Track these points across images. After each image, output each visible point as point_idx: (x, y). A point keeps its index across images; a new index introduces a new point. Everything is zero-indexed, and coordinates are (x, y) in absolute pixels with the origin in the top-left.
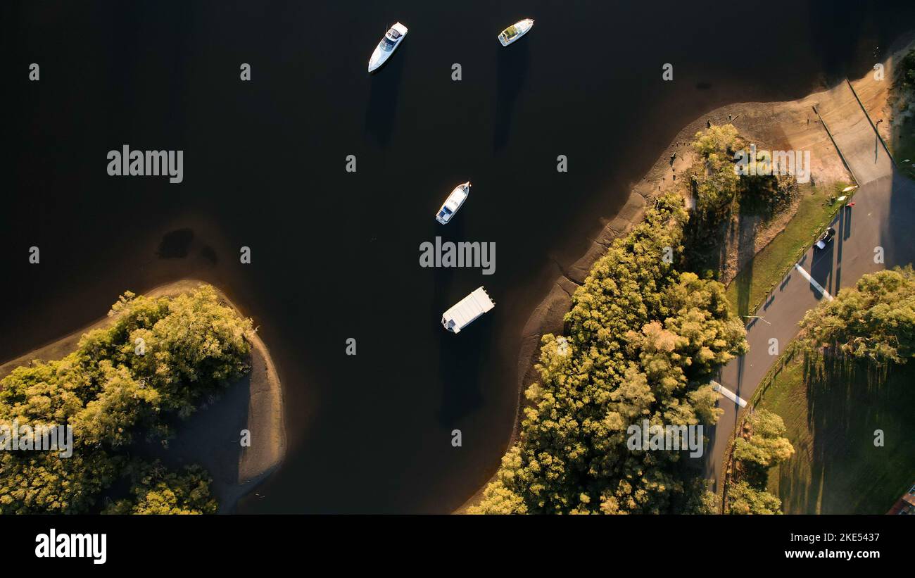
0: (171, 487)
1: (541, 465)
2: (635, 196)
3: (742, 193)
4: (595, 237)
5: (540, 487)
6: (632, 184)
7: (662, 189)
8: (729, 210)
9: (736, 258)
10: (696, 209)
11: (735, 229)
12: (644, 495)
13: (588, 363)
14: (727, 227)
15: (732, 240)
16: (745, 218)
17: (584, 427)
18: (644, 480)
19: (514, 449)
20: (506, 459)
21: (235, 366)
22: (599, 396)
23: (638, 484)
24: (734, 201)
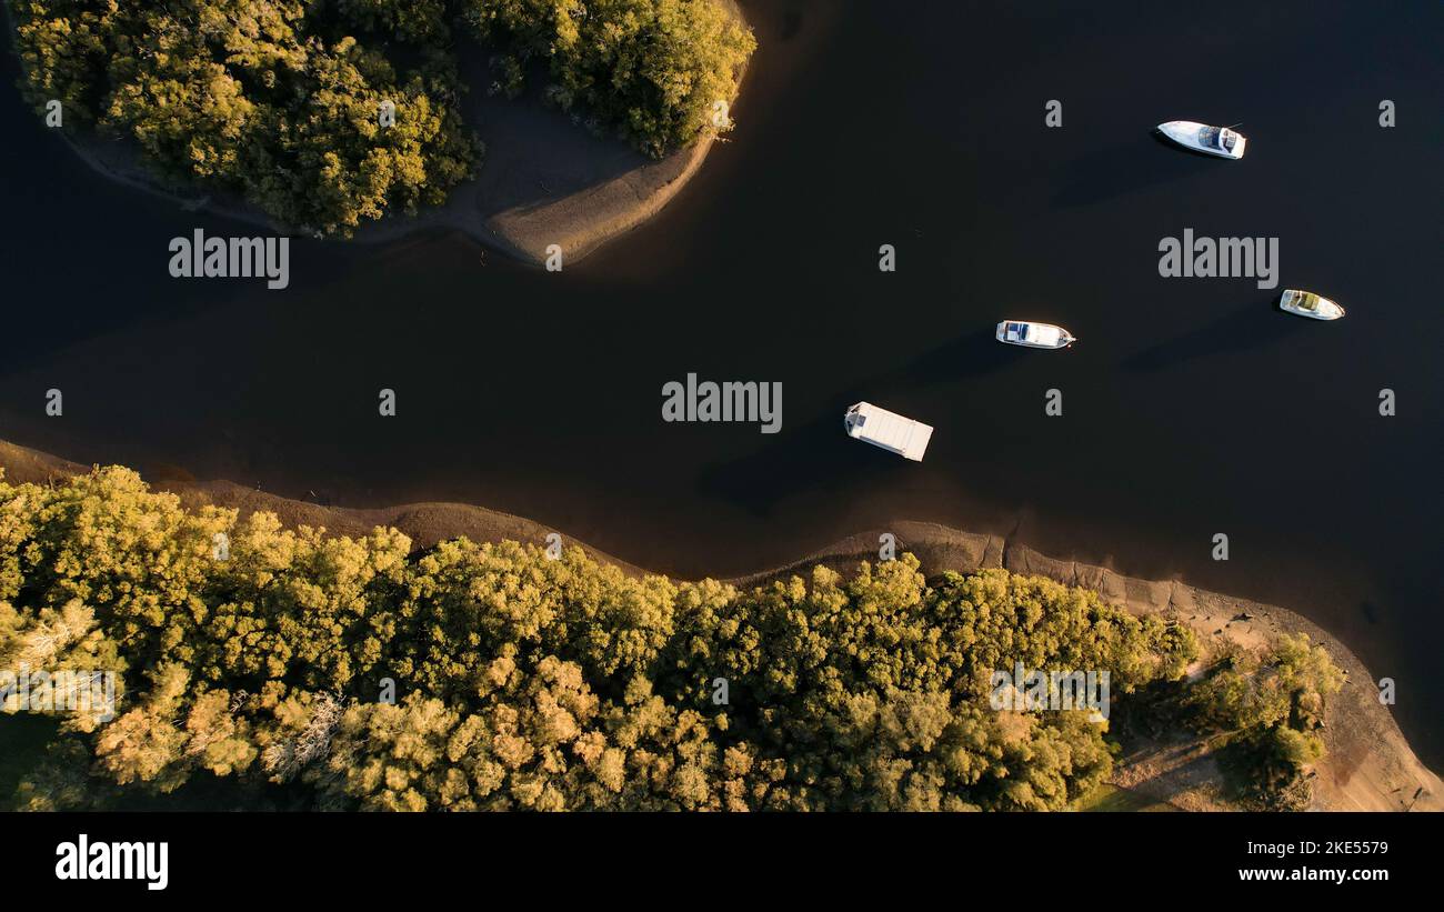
0: (444, 126)
1: (737, 636)
2: (1164, 589)
3: (1246, 740)
4: (1081, 560)
5: (706, 650)
6: (1180, 576)
7: (1193, 623)
8: (1212, 733)
9: (1149, 777)
10: (1191, 685)
11: (1189, 755)
12: (783, 802)
13: (916, 632)
14: (1186, 741)
15: (1172, 757)
16: (1212, 762)
17: (825, 672)
18: (804, 792)
19: (731, 588)
20: (712, 585)
21: (657, 134)
22: (880, 670)
23: (792, 786)
24: (1227, 734)
